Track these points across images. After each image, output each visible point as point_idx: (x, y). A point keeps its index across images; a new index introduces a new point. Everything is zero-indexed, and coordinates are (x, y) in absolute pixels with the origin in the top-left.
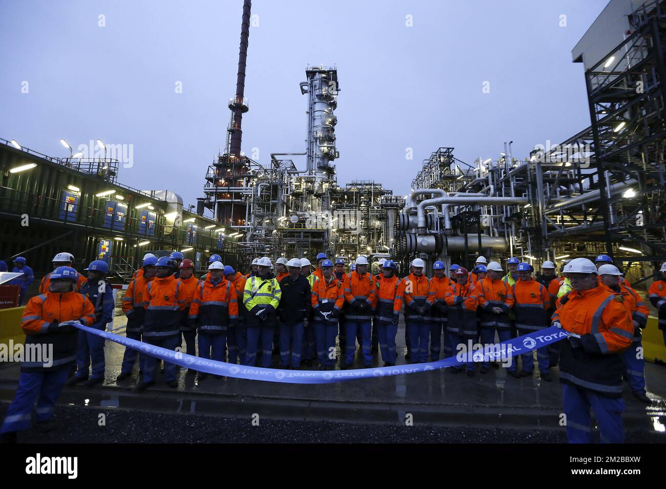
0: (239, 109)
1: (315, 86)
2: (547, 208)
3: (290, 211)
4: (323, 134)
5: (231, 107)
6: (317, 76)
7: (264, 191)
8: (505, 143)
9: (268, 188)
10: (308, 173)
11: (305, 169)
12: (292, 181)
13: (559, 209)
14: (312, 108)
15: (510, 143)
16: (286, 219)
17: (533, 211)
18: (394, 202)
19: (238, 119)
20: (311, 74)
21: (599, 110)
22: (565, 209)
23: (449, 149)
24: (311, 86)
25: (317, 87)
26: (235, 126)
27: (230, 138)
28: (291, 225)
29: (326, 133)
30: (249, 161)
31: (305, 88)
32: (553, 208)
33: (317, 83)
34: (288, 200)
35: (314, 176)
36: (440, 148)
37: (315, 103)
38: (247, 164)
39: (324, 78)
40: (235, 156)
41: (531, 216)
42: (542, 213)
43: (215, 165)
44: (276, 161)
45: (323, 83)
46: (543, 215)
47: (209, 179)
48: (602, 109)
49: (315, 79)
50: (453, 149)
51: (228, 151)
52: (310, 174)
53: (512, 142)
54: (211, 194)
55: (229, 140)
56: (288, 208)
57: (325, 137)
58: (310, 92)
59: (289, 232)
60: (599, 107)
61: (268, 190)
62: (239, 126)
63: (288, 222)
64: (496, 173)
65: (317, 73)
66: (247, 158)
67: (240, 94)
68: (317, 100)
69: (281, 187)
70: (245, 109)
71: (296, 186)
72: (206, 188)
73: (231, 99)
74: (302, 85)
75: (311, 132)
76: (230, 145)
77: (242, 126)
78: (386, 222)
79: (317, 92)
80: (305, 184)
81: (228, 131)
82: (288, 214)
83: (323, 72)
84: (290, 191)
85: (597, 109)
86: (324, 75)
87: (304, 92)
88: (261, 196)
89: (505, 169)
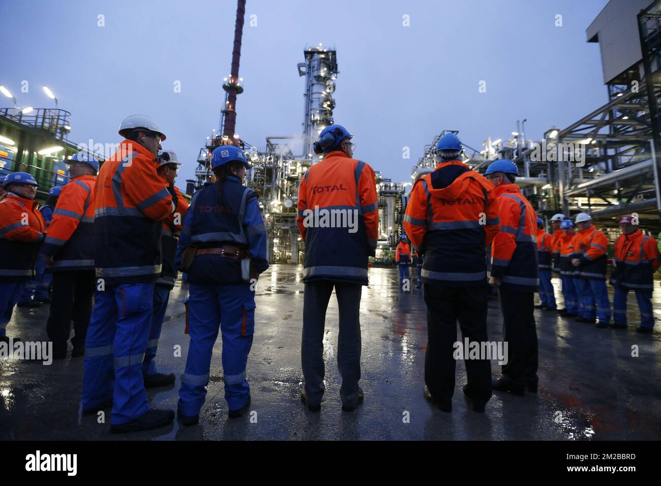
0: (233, 91)
1: (314, 67)
2: (570, 189)
3: (284, 195)
4: (320, 117)
5: (225, 87)
6: (316, 56)
7: (258, 175)
8: (518, 122)
9: (262, 172)
10: (304, 157)
11: (301, 153)
12: (287, 165)
13: (585, 189)
14: (309, 90)
15: (523, 122)
16: (280, 203)
17: (551, 193)
18: (393, 189)
19: (232, 99)
20: (309, 54)
21: (615, 92)
22: (593, 189)
23: (453, 132)
24: (309, 67)
25: (315, 68)
26: (229, 107)
27: (224, 120)
28: (285, 209)
29: (324, 116)
30: (243, 145)
31: (303, 69)
32: (576, 189)
33: (315, 63)
34: (283, 185)
35: (310, 159)
36: (444, 131)
37: (313, 85)
38: (241, 147)
39: (323, 58)
40: (229, 138)
41: (549, 198)
42: (564, 194)
43: (208, 147)
44: (272, 145)
45: (322, 64)
46: (564, 197)
47: (202, 162)
48: (619, 91)
49: (313, 59)
50: (458, 132)
51: (221, 133)
52: (306, 158)
53: (525, 120)
54: (203, 177)
55: (222, 121)
56: (282, 193)
57: (323, 120)
58: (308, 73)
59: (283, 217)
60: (615, 89)
61: (262, 174)
62: (234, 108)
63: (282, 207)
64: (507, 154)
65: (316, 54)
66: (241, 141)
67: (235, 73)
68: (314, 82)
69: (276, 170)
70: (240, 90)
71: (291, 170)
72: (198, 170)
73: (225, 79)
74: (299, 66)
75: (308, 114)
76: (223, 127)
77: (236, 108)
78: (384, 209)
79: (315, 74)
80: (301, 168)
81: (222, 112)
82: (282, 198)
83: (322, 53)
84: (285, 176)
85: (613, 91)
86: (323, 56)
87: (301, 74)
88: (255, 180)
89: (518, 150)
